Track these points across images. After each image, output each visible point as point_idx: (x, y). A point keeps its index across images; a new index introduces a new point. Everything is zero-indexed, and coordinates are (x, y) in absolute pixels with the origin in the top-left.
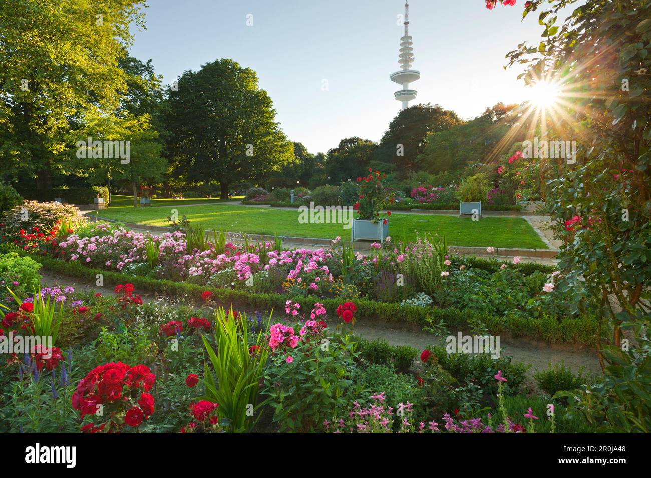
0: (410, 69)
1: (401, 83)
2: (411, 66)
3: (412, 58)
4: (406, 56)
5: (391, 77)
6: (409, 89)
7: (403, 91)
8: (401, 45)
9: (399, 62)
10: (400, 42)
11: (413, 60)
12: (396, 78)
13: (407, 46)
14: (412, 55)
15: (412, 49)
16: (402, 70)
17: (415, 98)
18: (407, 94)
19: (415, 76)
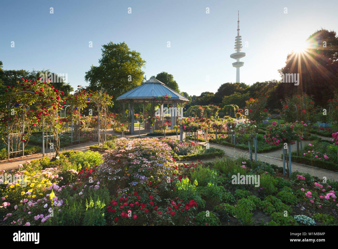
0: (240, 52)
1: (236, 58)
2: (241, 50)
3: (241, 46)
4: (238, 45)
5: (231, 56)
6: (240, 61)
7: (237, 63)
8: (236, 40)
9: (235, 48)
10: (235, 39)
11: (242, 47)
12: (233, 56)
13: (239, 41)
14: (241, 45)
15: (241, 42)
16: (236, 52)
17: (243, 65)
18: (239, 64)
19: (243, 55)
